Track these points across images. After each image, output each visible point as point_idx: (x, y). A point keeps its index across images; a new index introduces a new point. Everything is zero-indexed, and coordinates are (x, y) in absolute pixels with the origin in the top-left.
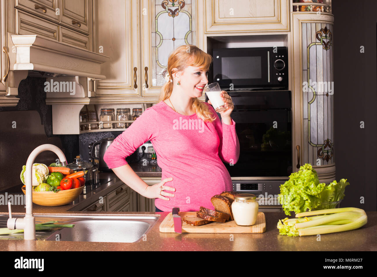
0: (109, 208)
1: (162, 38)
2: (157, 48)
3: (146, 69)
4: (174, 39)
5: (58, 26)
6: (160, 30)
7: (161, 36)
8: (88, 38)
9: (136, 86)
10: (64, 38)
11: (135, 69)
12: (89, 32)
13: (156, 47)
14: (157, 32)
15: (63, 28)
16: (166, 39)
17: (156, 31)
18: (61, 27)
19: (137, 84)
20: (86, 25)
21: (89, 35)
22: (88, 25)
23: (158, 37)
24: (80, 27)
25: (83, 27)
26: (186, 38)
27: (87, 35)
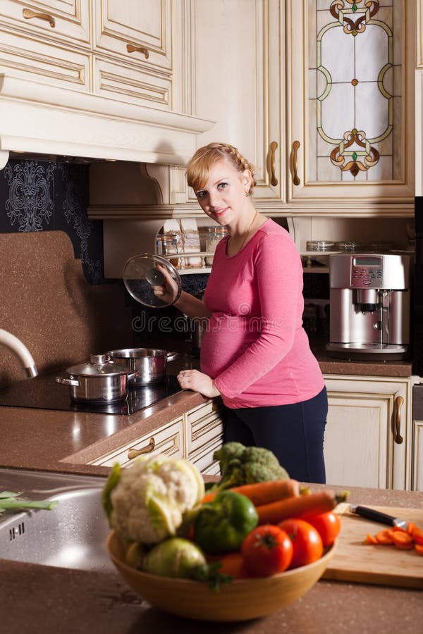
1: (329, 81)
2: (319, 102)
3: (296, 145)
4: (355, 82)
5: (88, 56)
6: (327, 63)
7: (326, 74)
8: (171, 81)
9: (274, 182)
10: (105, 82)
11: (273, 146)
12: (171, 70)
13: (317, 99)
14: (321, 68)
15: (100, 60)
16: (338, 83)
17: (319, 65)
18: (96, 59)
19: (277, 176)
20: (164, 55)
21: (171, 74)
22: (169, 55)
23: (322, 78)
24: (147, 58)
25: (154, 58)
26: (380, 80)
27: (167, 74)
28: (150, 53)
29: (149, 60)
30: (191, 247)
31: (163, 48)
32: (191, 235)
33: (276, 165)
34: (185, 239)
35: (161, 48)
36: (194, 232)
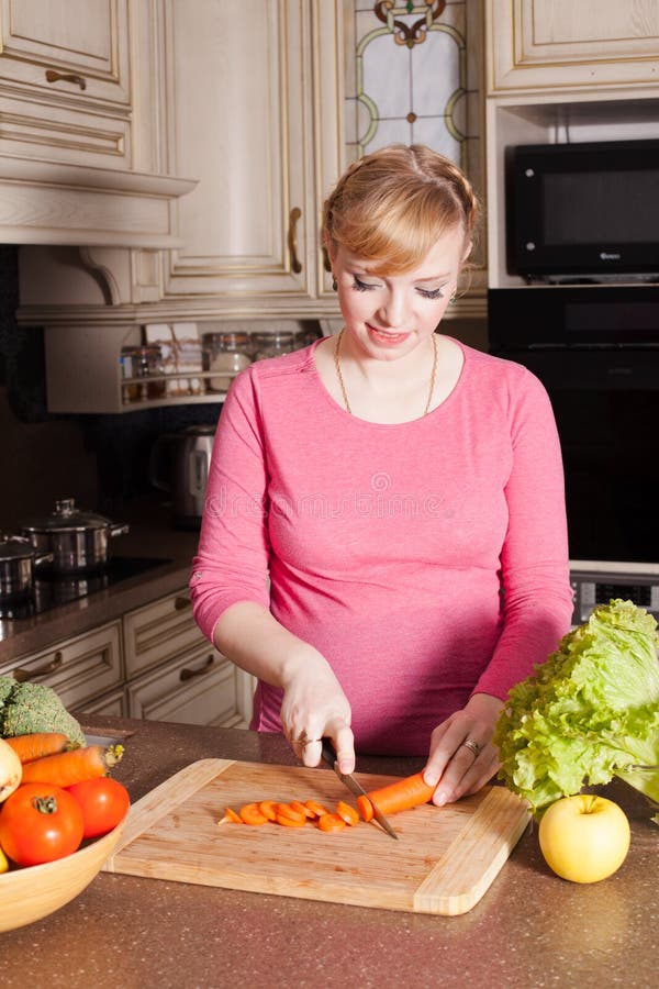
0: (137, 654)
1: (375, 117)
2: (360, 148)
4: (412, 118)
6: (371, 90)
7: (371, 106)
8: (130, 122)
9: (296, 267)
11: (295, 215)
12: (129, 105)
13: (358, 143)
14: (362, 98)
16: (386, 119)
17: (359, 92)
19: (300, 259)
20: (117, 82)
21: (130, 112)
22: (124, 82)
23: (364, 111)
24: (83, 88)
25: (94, 88)
26: (448, 113)
27: (123, 111)
28: (88, 81)
29: (86, 92)
30: (188, 364)
31: (115, 74)
32: (189, 347)
33: (299, 242)
34: (179, 353)
35: (111, 73)
36: (192, 342)
